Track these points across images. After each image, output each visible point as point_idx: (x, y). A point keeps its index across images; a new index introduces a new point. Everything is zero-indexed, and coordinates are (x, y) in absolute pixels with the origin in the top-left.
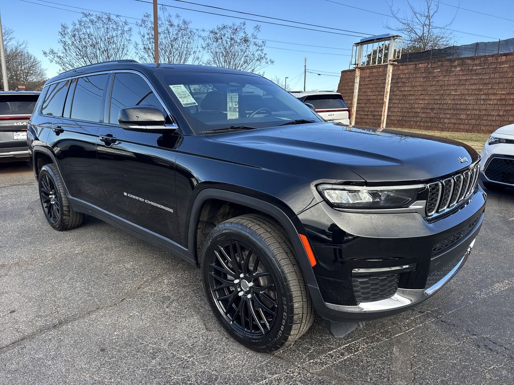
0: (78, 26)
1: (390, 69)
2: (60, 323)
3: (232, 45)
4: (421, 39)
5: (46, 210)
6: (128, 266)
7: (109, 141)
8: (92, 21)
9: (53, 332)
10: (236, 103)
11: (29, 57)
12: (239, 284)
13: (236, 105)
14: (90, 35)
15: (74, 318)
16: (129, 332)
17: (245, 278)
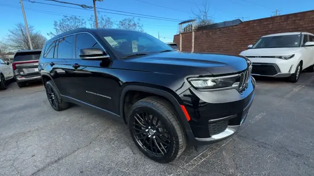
0: (62, 21)
1: (193, 33)
2: (59, 159)
3: (129, 27)
4: (203, 21)
5: (51, 102)
6: (92, 125)
7: (76, 66)
8: (68, 19)
9: (55, 165)
11: (43, 37)
12: (148, 131)
13: (136, 46)
14: (68, 25)
15: (66, 156)
16: (95, 160)
17: (151, 128)
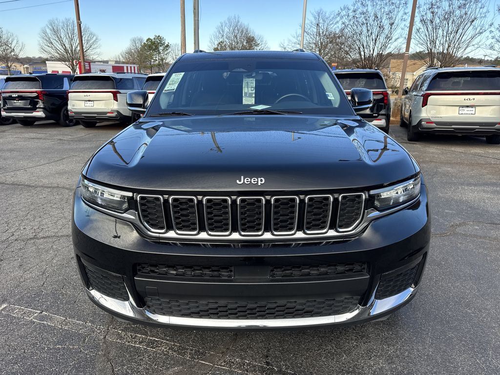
10: (252, 89)
13: (252, 90)
